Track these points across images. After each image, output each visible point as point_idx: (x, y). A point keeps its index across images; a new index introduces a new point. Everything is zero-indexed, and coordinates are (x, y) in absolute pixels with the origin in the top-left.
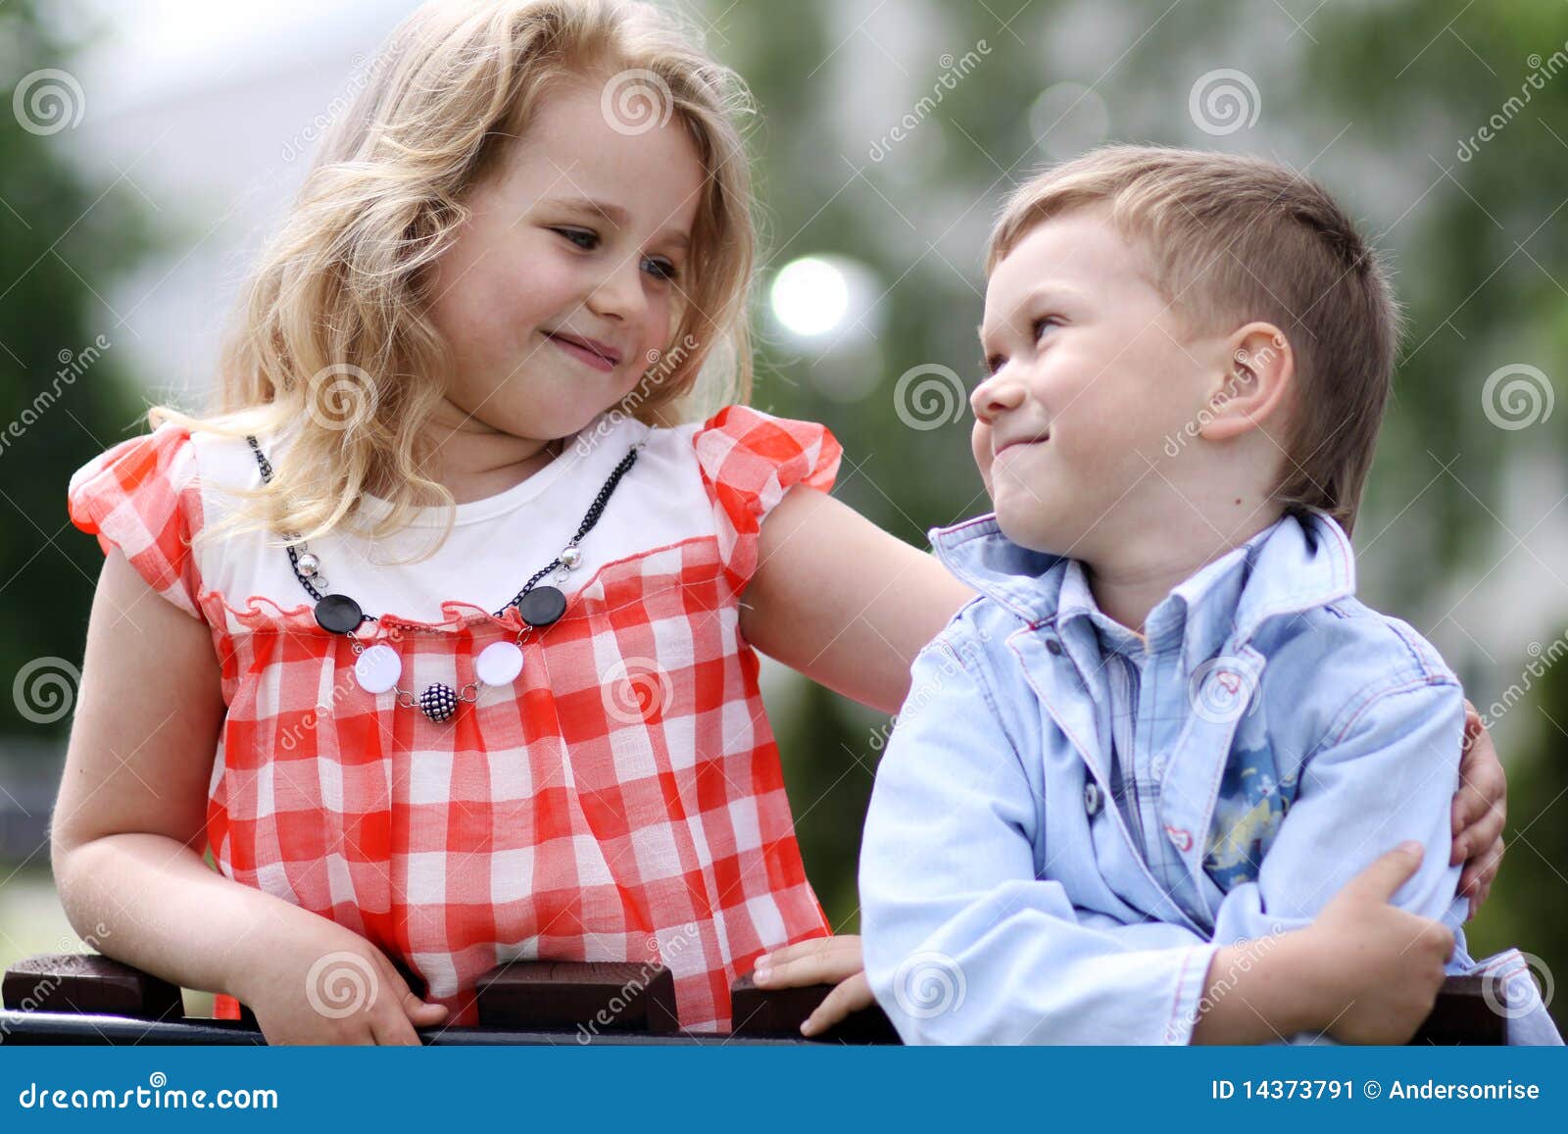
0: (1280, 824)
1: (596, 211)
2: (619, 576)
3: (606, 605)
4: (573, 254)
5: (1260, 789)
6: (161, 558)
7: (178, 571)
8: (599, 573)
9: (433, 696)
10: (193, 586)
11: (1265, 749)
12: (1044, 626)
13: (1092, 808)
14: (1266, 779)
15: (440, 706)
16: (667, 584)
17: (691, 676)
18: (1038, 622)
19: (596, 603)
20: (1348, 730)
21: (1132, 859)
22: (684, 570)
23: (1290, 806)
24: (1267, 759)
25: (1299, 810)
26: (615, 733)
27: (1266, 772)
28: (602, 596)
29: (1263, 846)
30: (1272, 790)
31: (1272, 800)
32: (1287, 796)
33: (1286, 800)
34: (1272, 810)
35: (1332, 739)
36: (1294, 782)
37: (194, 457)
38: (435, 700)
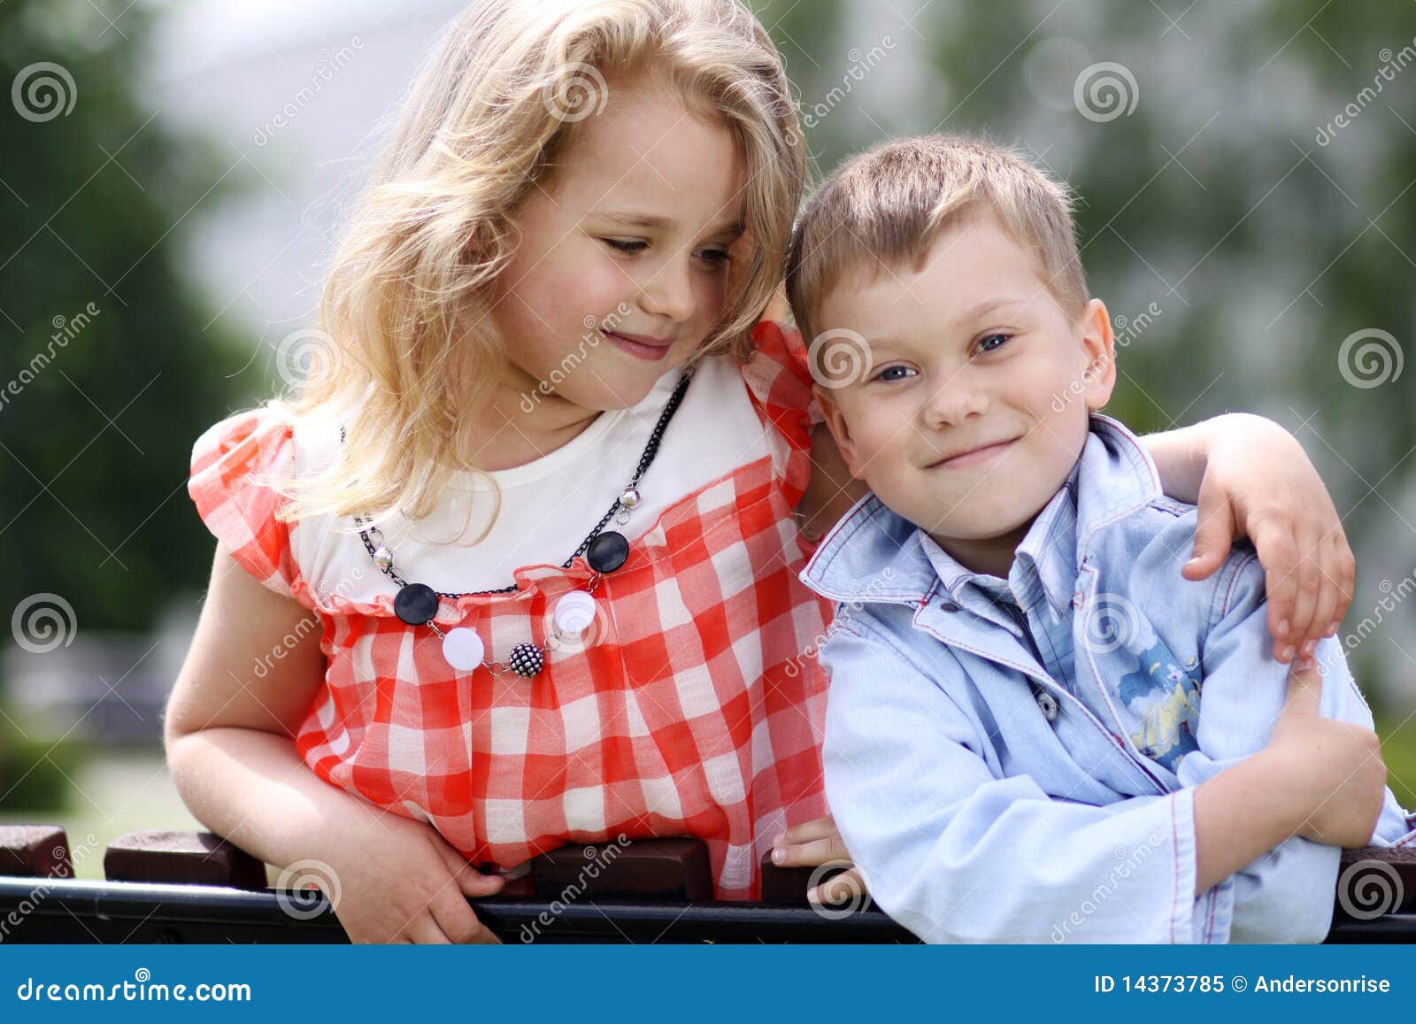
0: (1199, 702)
1: (647, 222)
2: (678, 519)
3: (668, 549)
4: (626, 260)
5: (1170, 677)
6: (261, 553)
7: (276, 563)
8: (660, 518)
9: (520, 653)
10: (291, 573)
11: (1158, 644)
12: (931, 598)
13: (1052, 714)
14: (1171, 667)
15: (529, 659)
16: (724, 515)
17: (753, 594)
18: (925, 598)
19: (659, 549)
20: (1228, 603)
21: (1107, 742)
22: (738, 499)
23: (1201, 687)
24: (1164, 651)
25: (1210, 685)
26: (679, 674)
27: (1168, 662)
28: (664, 542)
29: (1190, 726)
30: (1180, 675)
31: (1183, 685)
32: (1195, 678)
33: (1196, 682)
34: (1186, 692)
35: (1217, 615)
36: (1197, 664)
37: (294, 459)
38: (522, 655)
